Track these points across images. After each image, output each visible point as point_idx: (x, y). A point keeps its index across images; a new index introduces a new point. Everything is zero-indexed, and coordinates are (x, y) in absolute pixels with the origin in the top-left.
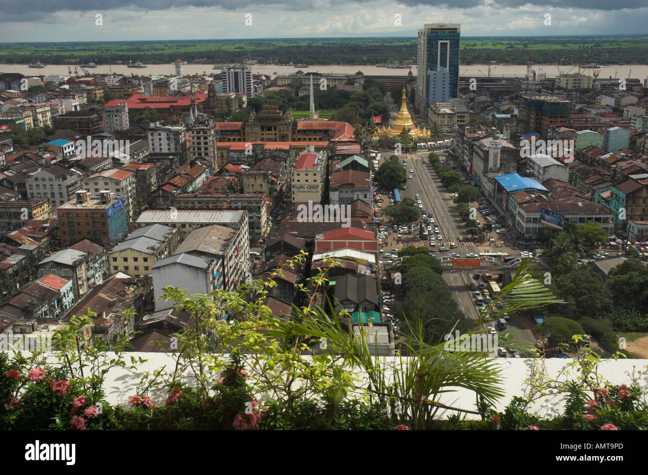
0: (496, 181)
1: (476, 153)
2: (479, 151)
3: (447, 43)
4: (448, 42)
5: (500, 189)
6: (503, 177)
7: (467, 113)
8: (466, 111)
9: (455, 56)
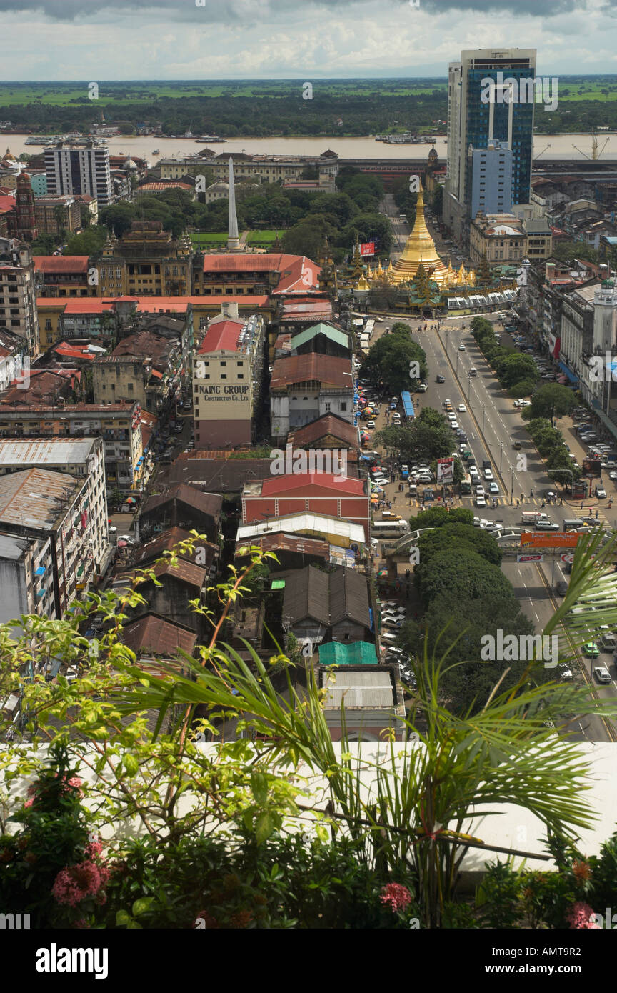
1: (567, 316)
2: (574, 312)
7: (549, 235)
8: (547, 230)
9: (525, 118)
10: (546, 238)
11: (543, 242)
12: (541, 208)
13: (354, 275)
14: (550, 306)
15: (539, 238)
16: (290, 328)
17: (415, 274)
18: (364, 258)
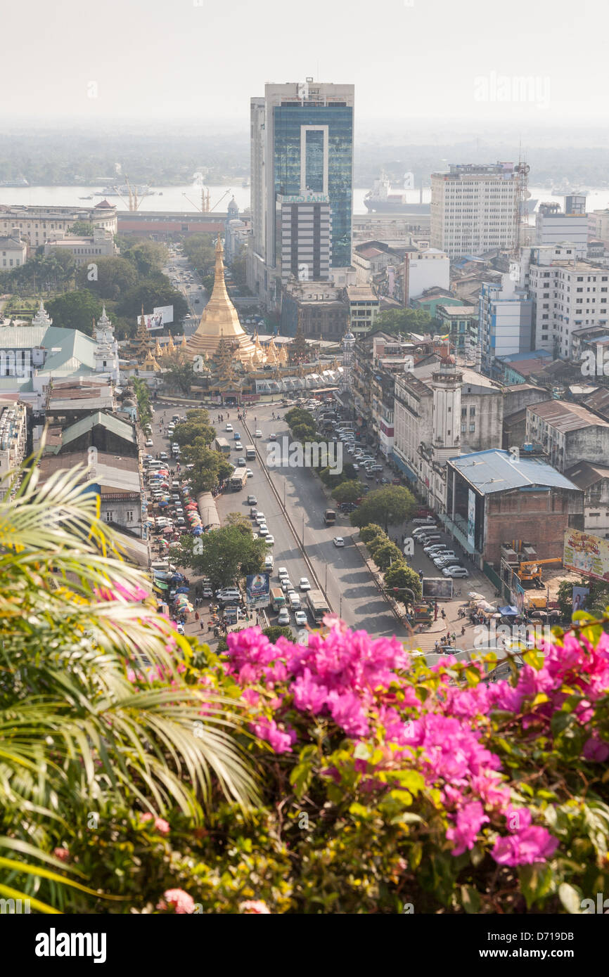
0: (452, 470)
1: (400, 400)
2: (408, 396)
3: (322, 132)
4: (325, 128)
5: (461, 487)
6: (471, 460)
7: (375, 303)
8: (372, 298)
9: (343, 165)
10: (373, 308)
11: (369, 313)
12: (366, 271)
13: (139, 353)
14: (380, 388)
15: (365, 308)
16: (60, 418)
17: (214, 352)
18: (151, 331)
